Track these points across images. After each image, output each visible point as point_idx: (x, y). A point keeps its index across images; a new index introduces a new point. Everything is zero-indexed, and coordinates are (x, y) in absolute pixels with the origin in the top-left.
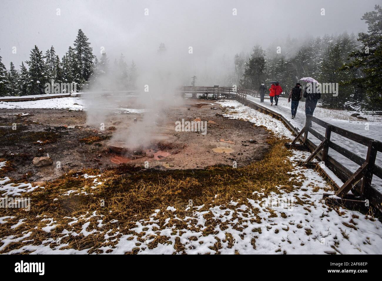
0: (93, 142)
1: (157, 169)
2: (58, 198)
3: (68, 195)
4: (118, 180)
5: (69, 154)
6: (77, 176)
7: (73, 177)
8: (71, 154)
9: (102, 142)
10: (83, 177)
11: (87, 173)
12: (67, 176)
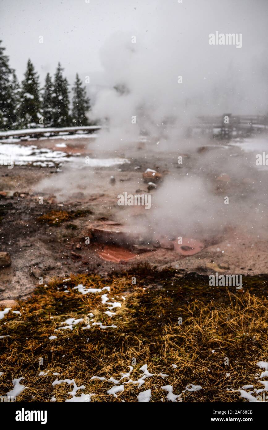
0: (62, 222)
1: (202, 274)
2: (55, 334)
3: (70, 327)
4: (147, 298)
5: (29, 245)
6: (66, 289)
7: (60, 290)
8: (31, 245)
9: (77, 222)
10: (76, 292)
11: (82, 283)
12: (47, 289)
